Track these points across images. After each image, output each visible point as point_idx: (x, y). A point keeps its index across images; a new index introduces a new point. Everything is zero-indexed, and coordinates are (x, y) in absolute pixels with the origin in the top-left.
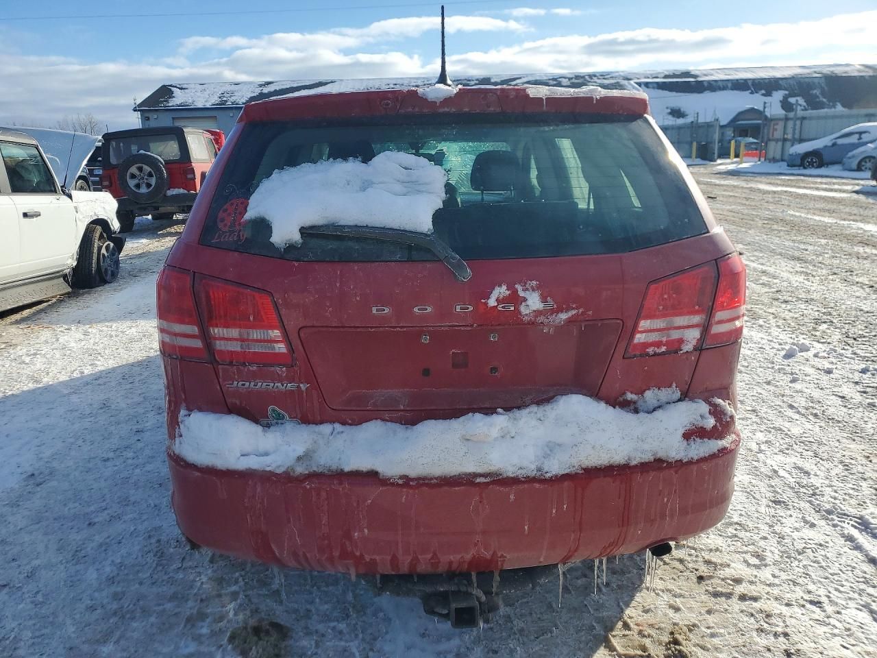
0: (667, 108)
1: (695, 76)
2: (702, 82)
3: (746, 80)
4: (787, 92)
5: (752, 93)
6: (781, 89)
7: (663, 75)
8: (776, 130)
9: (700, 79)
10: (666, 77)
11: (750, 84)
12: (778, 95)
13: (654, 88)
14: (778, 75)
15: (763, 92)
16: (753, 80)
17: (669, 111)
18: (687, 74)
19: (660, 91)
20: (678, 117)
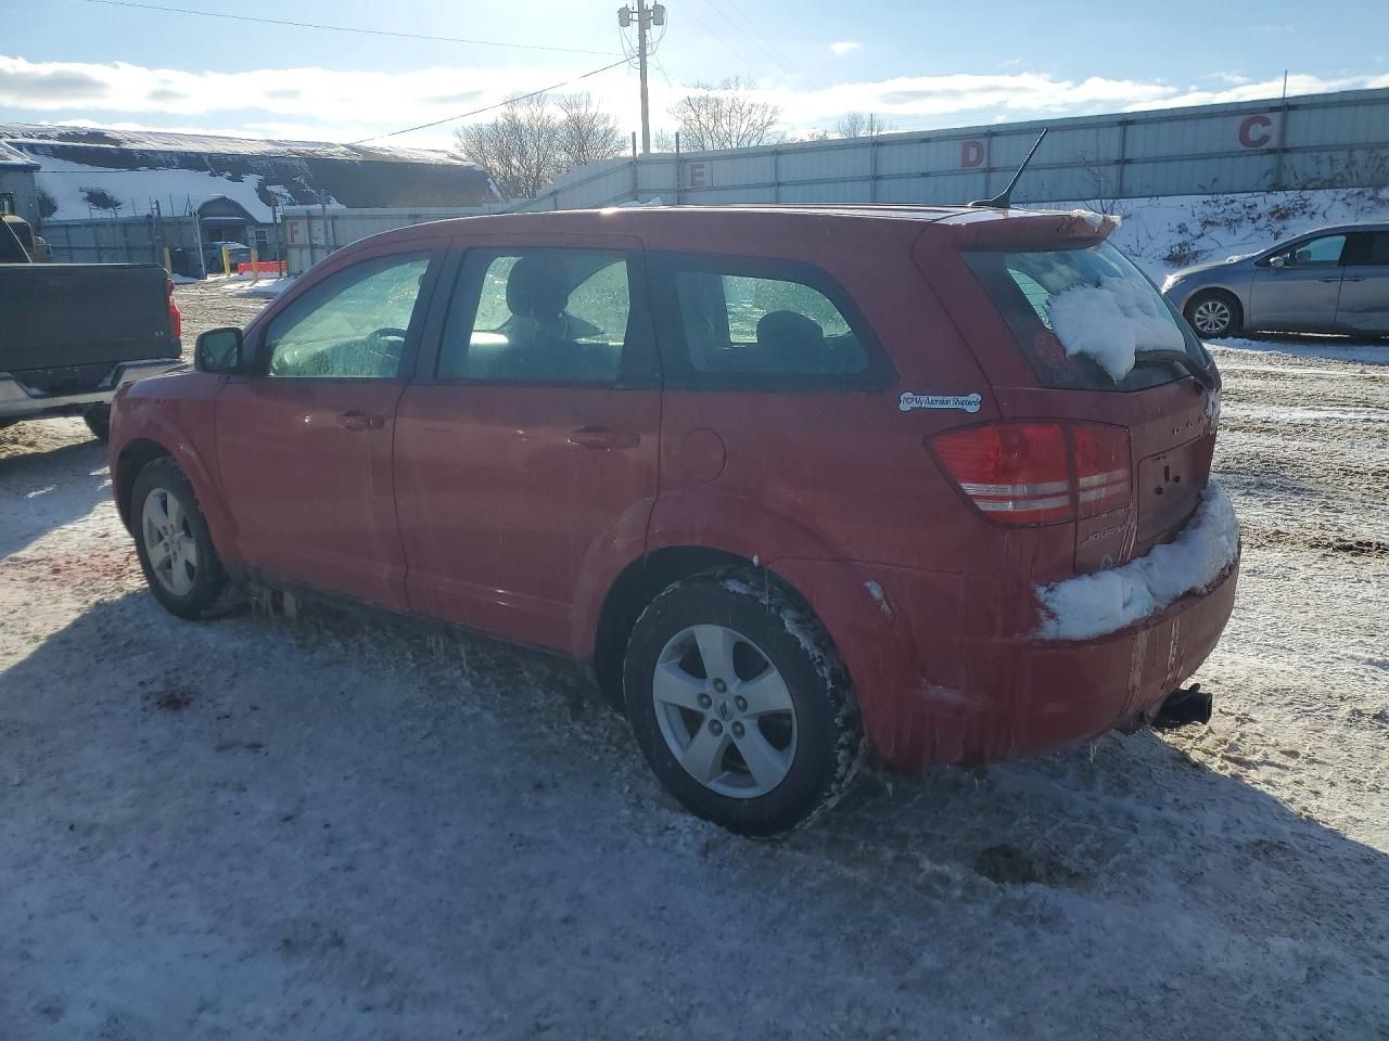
0: (81, 190)
1: (116, 142)
2: (130, 152)
3: (199, 155)
4: (261, 177)
5: (212, 175)
6: (253, 173)
7: (55, 134)
8: (296, 232)
9: (123, 147)
10: (61, 137)
11: (206, 160)
12: (251, 181)
13: (47, 155)
14: (243, 150)
15: (228, 174)
16: (210, 156)
17: (85, 195)
18: (97, 136)
19: (59, 161)
20: (105, 207)
